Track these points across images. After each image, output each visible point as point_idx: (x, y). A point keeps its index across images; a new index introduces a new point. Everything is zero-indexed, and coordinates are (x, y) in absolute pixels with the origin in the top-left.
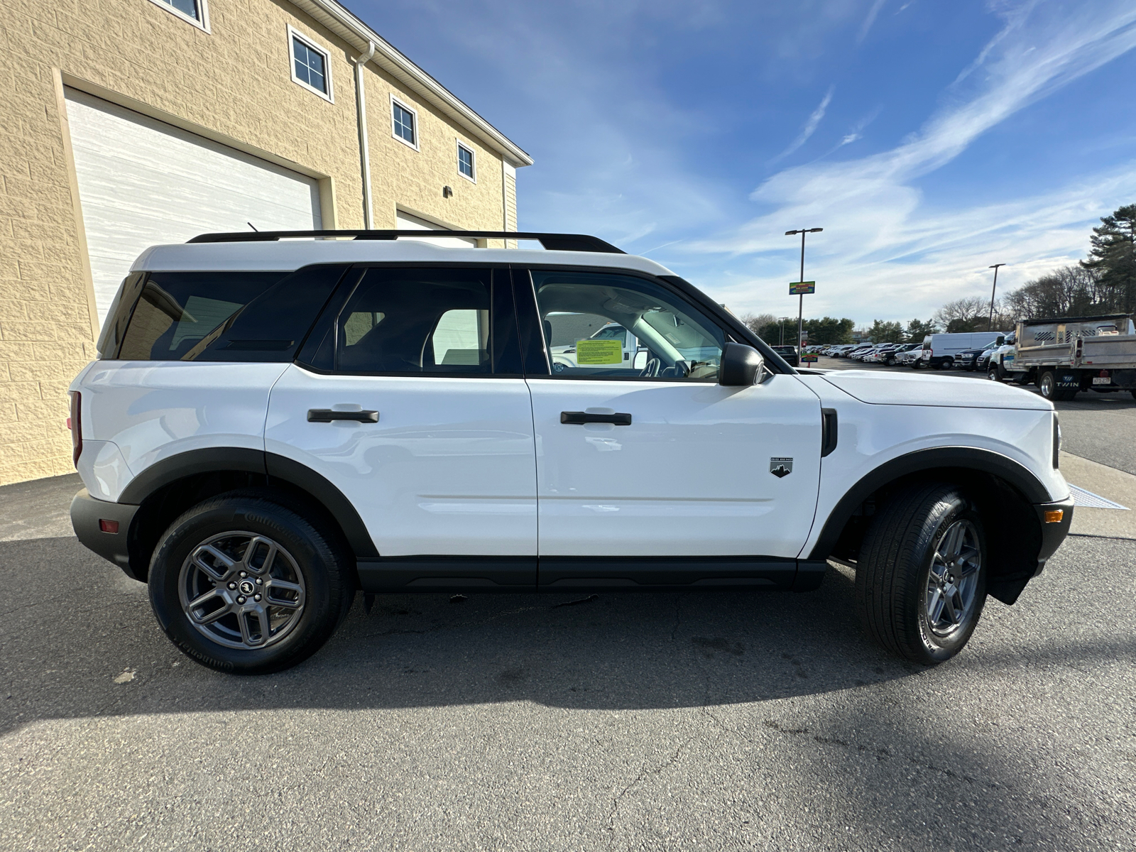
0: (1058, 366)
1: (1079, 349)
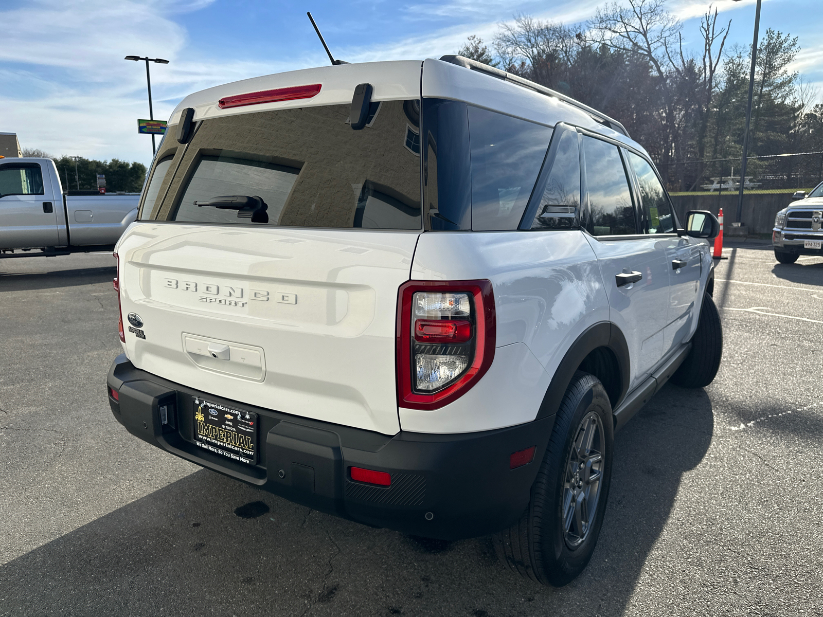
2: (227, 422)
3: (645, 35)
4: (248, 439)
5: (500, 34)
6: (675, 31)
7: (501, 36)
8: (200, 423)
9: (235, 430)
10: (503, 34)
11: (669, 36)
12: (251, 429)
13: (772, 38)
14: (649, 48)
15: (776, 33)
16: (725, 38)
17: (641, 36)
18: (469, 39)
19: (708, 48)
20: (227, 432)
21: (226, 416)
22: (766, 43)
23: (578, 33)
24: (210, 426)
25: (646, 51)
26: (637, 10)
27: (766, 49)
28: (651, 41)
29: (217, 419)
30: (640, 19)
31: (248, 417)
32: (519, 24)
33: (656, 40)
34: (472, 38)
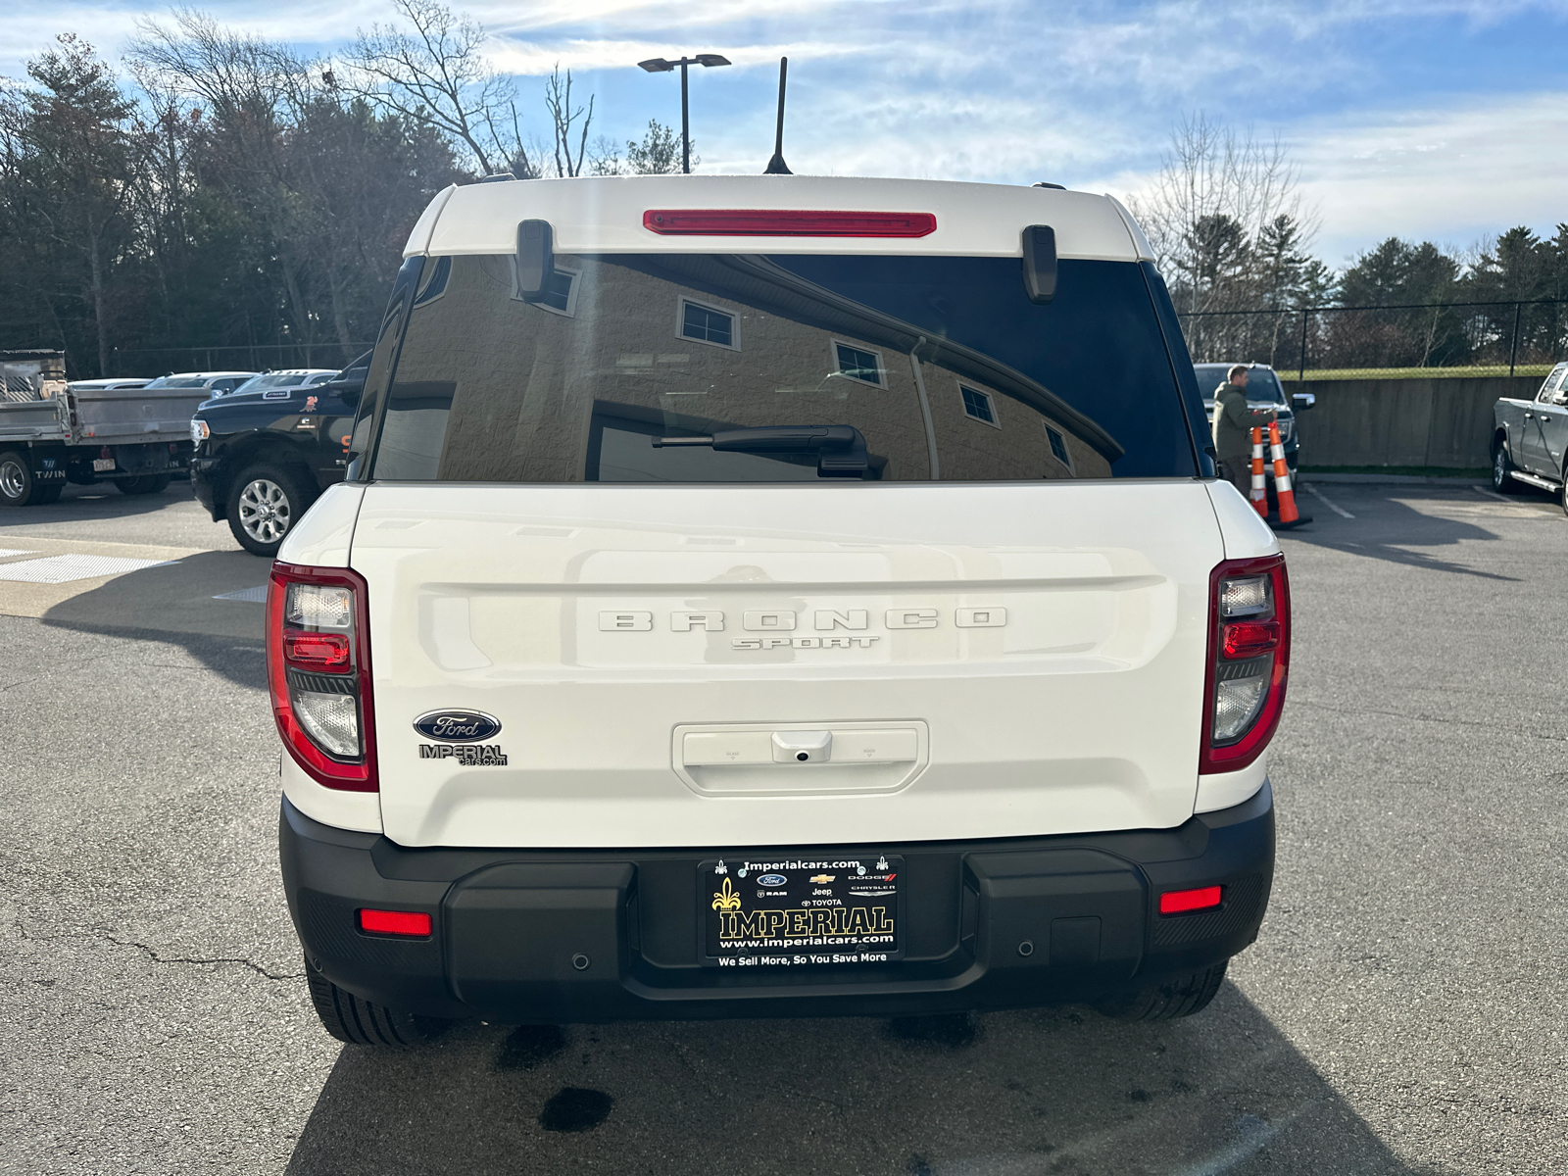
0: (33, 442)
1: (72, 411)
2: (817, 892)
3: (453, 96)
4: (879, 912)
5: (143, 43)
6: (506, 98)
7: (146, 47)
8: (726, 916)
9: (839, 902)
10: (150, 43)
11: (497, 106)
12: (889, 890)
13: (658, 137)
14: (463, 120)
15: (664, 128)
16: (587, 123)
17: (446, 98)
18: (59, 38)
19: (561, 136)
20: (815, 914)
21: (813, 879)
22: (650, 143)
23: (326, 70)
24: (762, 912)
25: (459, 126)
26: (435, 48)
27: (651, 152)
28: (465, 109)
29: (785, 893)
30: (443, 66)
31: (882, 866)
32: (186, 29)
33: (474, 110)
34: (67, 38)
